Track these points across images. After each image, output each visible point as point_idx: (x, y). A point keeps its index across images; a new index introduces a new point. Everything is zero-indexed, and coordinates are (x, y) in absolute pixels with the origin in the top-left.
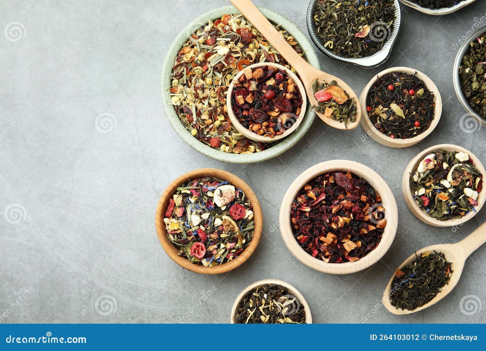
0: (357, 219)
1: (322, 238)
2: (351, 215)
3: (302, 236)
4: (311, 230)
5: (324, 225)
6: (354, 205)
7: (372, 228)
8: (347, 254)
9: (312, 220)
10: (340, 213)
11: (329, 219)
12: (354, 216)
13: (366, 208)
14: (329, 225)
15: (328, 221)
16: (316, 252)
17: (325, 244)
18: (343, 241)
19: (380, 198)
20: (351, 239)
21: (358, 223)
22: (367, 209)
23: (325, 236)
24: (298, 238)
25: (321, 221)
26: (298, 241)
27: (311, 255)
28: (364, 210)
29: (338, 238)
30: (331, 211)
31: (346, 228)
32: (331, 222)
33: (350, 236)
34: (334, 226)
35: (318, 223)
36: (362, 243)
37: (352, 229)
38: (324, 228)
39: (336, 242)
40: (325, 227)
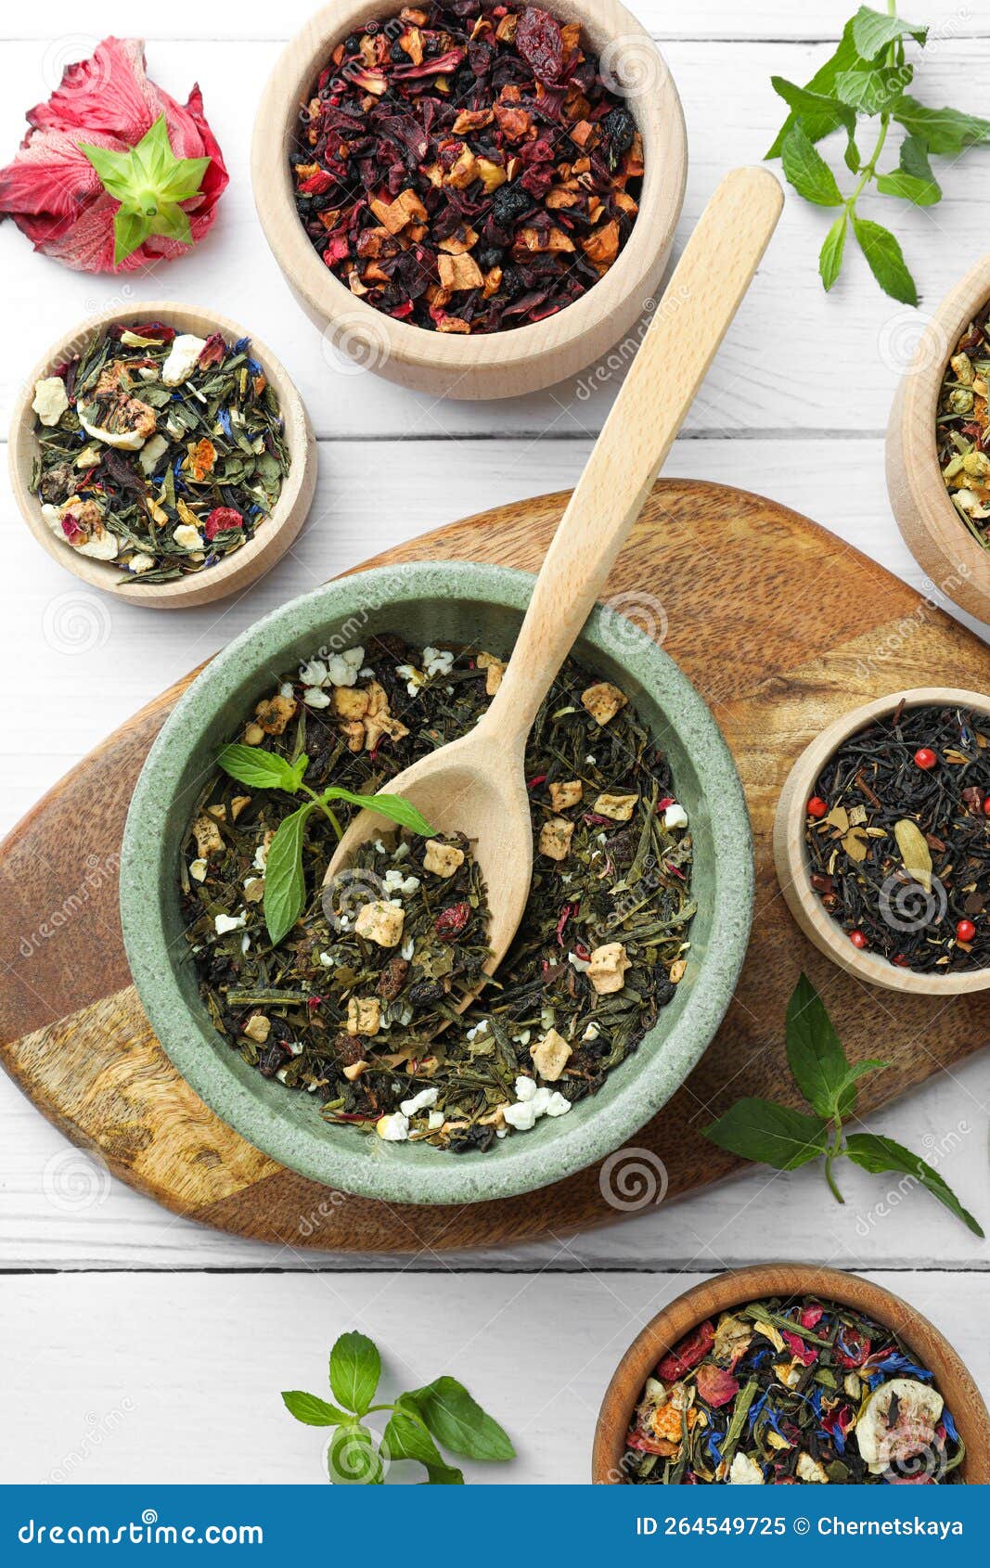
0: (524, 185)
1: (378, 206)
2: (511, 164)
3: (314, 168)
4: (355, 160)
5: (405, 160)
6: (535, 133)
7: (563, 243)
8: (439, 300)
9: (372, 126)
10: (476, 138)
11: (431, 148)
12: (518, 171)
13: (574, 171)
14: (421, 168)
15: (423, 148)
16: (340, 249)
17: (380, 230)
18: (443, 246)
19: (641, 165)
20: (474, 252)
21: (520, 202)
22: (576, 175)
23: (391, 198)
24: (300, 168)
25: (403, 142)
26: (296, 180)
27: (320, 253)
28: (564, 170)
29: (430, 223)
30: (450, 122)
31: (472, 199)
32: (431, 158)
33: (474, 238)
34: (435, 177)
35: (388, 145)
36: (503, 279)
37: (492, 211)
38: (398, 167)
39: (418, 234)
40: (407, 168)
